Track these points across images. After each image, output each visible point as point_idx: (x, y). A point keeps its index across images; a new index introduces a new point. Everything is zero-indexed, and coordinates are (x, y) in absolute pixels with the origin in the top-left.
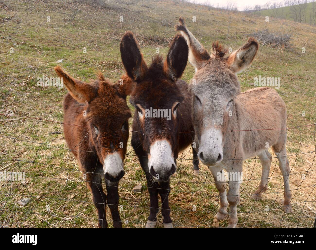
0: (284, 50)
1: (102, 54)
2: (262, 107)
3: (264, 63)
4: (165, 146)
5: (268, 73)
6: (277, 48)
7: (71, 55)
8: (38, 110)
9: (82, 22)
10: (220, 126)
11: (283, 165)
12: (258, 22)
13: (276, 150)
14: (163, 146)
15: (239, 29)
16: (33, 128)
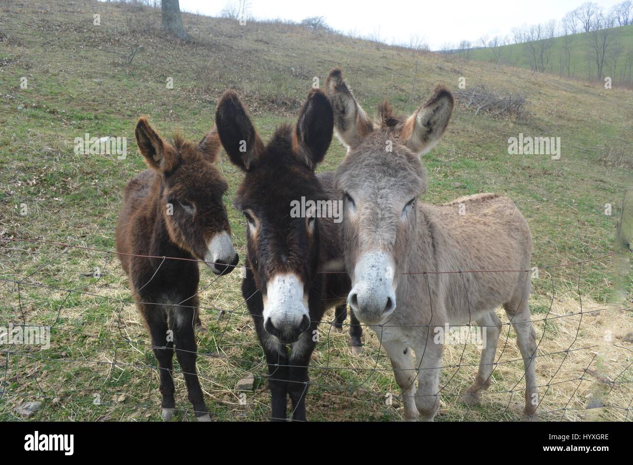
0: (515, 123)
1: (182, 127)
2: (483, 232)
3: (478, 145)
4: (291, 284)
5: (486, 163)
6: (503, 118)
7: (124, 129)
8: (59, 232)
9: (145, 69)
10: (390, 246)
11: (524, 340)
12: (466, 71)
13: (509, 310)
14: (288, 284)
15: (432, 84)
16: (50, 266)
